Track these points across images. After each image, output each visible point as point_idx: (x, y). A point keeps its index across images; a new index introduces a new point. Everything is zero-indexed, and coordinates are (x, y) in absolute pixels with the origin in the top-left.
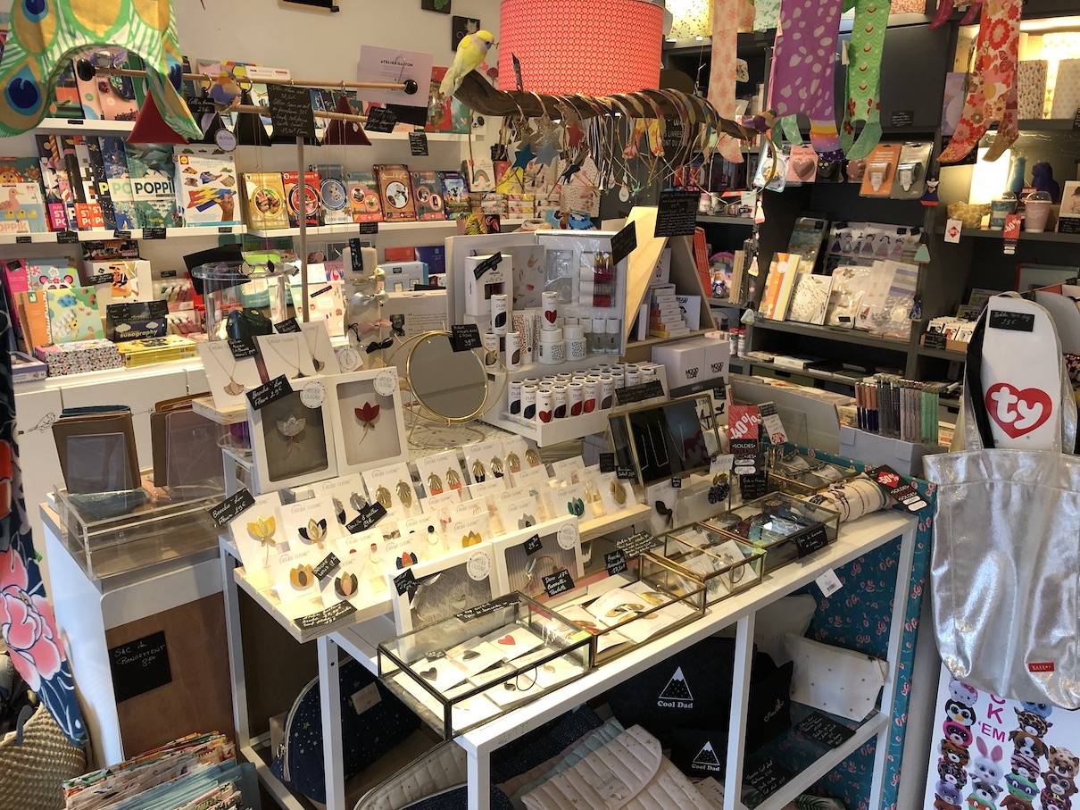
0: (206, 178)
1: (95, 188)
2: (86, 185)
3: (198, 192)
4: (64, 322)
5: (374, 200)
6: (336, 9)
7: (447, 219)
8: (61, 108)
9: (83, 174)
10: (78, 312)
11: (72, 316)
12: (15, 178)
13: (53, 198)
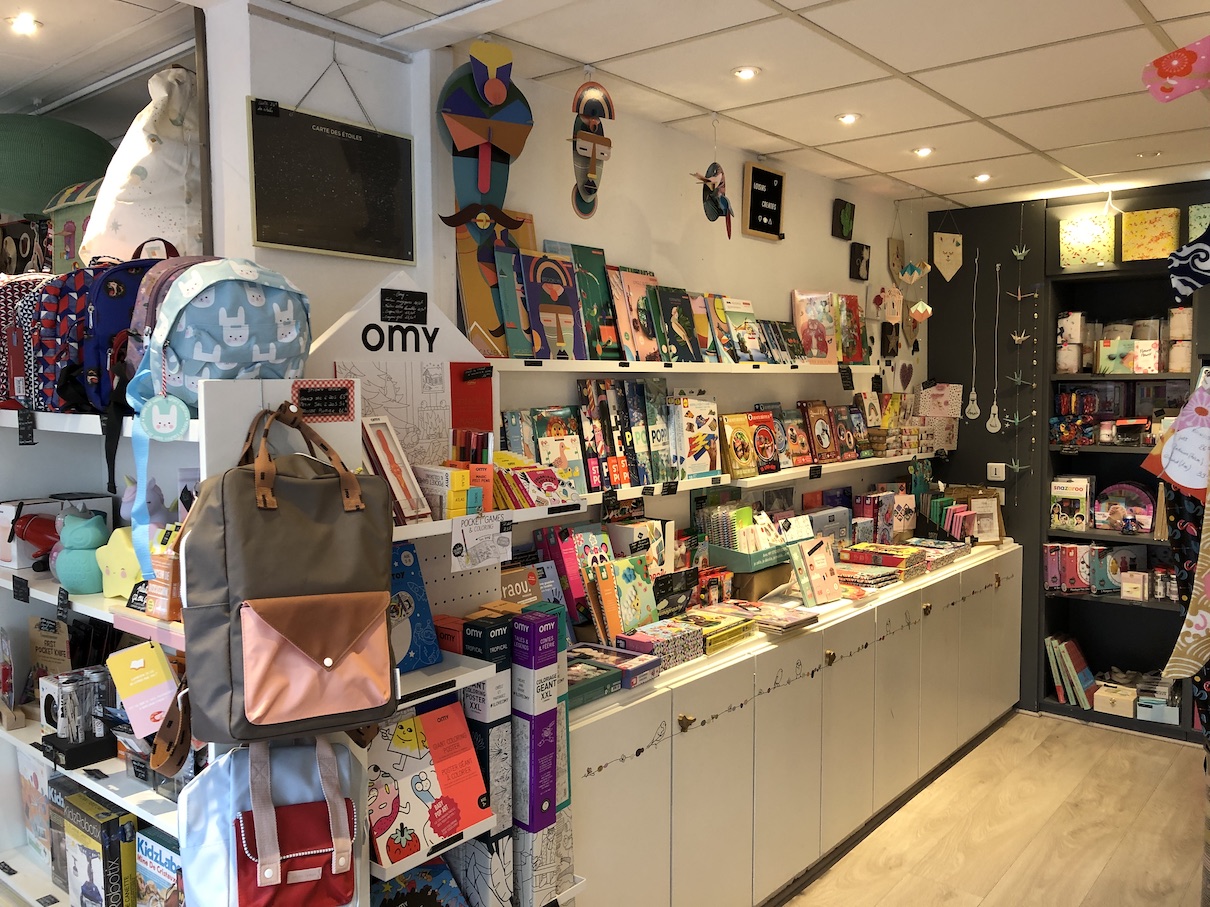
0: (701, 421)
1: (622, 438)
2: (616, 434)
3: (695, 439)
4: (629, 602)
5: (804, 440)
6: (782, 237)
7: (859, 458)
8: (605, 349)
9: (613, 424)
10: (637, 587)
11: (634, 593)
12: (561, 431)
13: (591, 452)
